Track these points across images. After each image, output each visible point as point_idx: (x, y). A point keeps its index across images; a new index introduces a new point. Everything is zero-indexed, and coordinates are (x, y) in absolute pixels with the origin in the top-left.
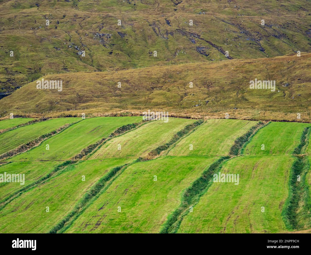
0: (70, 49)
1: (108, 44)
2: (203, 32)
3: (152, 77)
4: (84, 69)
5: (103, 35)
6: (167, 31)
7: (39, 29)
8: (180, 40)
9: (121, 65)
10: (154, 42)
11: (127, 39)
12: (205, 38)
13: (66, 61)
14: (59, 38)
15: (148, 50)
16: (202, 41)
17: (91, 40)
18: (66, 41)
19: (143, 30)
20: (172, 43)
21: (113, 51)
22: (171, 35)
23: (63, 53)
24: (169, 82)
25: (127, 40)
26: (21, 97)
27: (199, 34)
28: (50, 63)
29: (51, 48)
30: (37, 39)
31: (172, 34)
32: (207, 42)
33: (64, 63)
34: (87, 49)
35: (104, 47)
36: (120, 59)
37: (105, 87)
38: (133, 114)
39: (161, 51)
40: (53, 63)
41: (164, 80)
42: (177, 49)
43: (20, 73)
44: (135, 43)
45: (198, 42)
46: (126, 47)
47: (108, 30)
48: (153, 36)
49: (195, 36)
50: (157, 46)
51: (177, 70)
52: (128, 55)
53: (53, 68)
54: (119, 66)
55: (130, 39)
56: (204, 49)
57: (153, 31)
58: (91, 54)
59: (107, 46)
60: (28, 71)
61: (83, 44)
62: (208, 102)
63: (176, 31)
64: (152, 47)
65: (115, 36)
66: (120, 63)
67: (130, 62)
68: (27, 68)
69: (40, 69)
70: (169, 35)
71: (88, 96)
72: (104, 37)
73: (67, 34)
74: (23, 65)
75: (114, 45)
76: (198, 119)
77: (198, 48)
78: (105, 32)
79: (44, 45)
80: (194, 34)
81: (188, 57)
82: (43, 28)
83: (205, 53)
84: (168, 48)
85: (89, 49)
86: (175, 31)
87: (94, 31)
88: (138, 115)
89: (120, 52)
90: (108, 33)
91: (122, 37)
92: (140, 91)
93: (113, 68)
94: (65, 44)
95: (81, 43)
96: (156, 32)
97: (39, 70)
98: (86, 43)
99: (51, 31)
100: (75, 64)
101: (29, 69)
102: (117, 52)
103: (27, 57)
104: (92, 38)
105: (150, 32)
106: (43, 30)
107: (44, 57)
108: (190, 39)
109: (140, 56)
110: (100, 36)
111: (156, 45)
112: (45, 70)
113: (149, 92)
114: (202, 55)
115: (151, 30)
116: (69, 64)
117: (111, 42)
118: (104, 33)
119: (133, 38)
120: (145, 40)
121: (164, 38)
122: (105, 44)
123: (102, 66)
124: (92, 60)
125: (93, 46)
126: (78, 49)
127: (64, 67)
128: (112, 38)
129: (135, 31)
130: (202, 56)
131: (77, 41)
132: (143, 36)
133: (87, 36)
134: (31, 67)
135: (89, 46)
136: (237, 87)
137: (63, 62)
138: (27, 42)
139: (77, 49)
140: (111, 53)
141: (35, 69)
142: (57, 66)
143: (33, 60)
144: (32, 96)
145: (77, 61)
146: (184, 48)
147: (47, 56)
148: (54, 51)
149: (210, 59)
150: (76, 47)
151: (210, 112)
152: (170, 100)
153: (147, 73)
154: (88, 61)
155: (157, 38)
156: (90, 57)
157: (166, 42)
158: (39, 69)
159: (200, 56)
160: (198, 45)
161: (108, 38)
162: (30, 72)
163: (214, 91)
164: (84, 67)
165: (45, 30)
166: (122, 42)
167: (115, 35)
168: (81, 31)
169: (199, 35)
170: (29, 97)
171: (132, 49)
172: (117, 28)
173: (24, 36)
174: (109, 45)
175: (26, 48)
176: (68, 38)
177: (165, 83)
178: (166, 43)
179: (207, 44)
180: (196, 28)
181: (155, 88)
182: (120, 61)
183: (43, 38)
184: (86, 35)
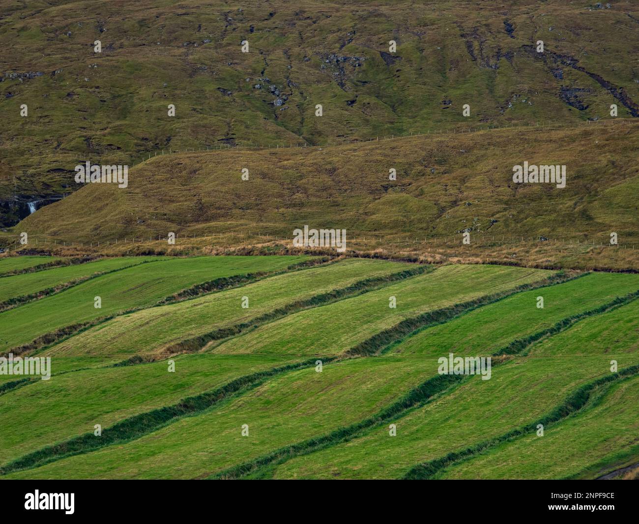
0: (257, 92)
1: (352, 81)
2: (586, 52)
3: (396, 161)
4: (274, 139)
5: (345, 59)
6: (499, 49)
7: (202, 46)
8: (526, 71)
9: (366, 130)
10: (464, 75)
11: (399, 68)
12: (589, 66)
13: (235, 121)
14: (239, 68)
15: (444, 94)
16: (580, 72)
17: (312, 71)
18: (255, 72)
19: (443, 48)
20: (505, 79)
21: (357, 99)
22: (507, 58)
23: (236, 102)
24: (433, 173)
25: (397, 71)
26: (78, 206)
27: (575, 58)
28: (197, 126)
29: (210, 91)
30: (183, 70)
31: (509, 56)
32: (592, 75)
33: (230, 127)
34: (297, 93)
35: (339, 88)
36: (368, 118)
37: (272, 184)
38: (288, 251)
39: (473, 98)
40: (204, 127)
41: (420, 168)
42: (513, 93)
43: (119, 148)
44: (416, 78)
45: (570, 77)
46: (392, 87)
47: (361, 48)
48: (463, 61)
49: (565, 60)
50: (467, 85)
51: (461, 145)
52: (393, 107)
53: (199, 137)
54: (361, 134)
55: (407, 68)
56: (578, 93)
57: (466, 50)
58: (303, 104)
59: (348, 84)
60: (137, 145)
61: (290, 81)
62: (496, 221)
63: (522, 49)
64: (454, 88)
65: (372, 63)
66: (367, 125)
67: (392, 123)
68: (137, 138)
69: (168, 140)
70: (503, 59)
71: (222, 206)
72: (346, 64)
73: (261, 57)
74: (130, 130)
75: (366, 82)
76: (434, 263)
77: (565, 90)
78: (351, 52)
79: (197, 82)
80: (565, 56)
81: (534, 113)
82: (211, 43)
83: (580, 102)
84: (491, 91)
85: (302, 93)
86: (517, 50)
87: (326, 51)
88: (299, 252)
89: (373, 100)
90: (357, 55)
91: (387, 64)
92: (353, 194)
93: (344, 139)
94: (248, 80)
95: (288, 78)
96: (471, 52)
97: (165, 143)
98: (298, 79)
99: (229, 49)
100: (256, 129)
101: (143, 139)
102: (368, 100)
103: (147, 111)
104: (317, 66)
105: (457, 52)
106: (210, 48)
107: (188, 112)
108: (552, 69)
109: (421, 110)
110: (338, 61)
111: (465, 83)
112: (179, 144)
113: (371, 197)
114: (571, 107)
115: (461, 47)
116: (243, 128)
117: (360, 75)
118: (348, 56)
119: (415, 65)
120: (442, 71)
121: (488, 66)
122: (343, 81)
123: (320, 134)
124: (303, 119)
125: (314, 86)
126: (277, 92)
127: (228, 134)
128: (364, 67)
129: (422, 50)
130: (570, 110)
131: (278, 74)
132: (438, 63)
133: (307, 61)
134: (147, 136)
135: (303, 86)
136: (585, 186)
137: (228, 124)
138: (157, 77)
139: (273, 92)
140: (353, 102)
141: (156, 139)
142: (210, 133)
143: (159, 119)
144: (99, 205)
145: (262, 121)
146: (530, 91)
147: (194, 110)
148: (217, 98)
149: (588, 117)
150: (272, 88)
151: (476, 248)
152: (413, 217)
153: (388, 152)
154: (292, 120)
155: (471, 67)
156: (298, 113)
157: (490, 77)
158: (165, 139)
159: (564, 109)
160: (566, 82)
161: (355, 66)
162: (142, 148)
163: (525, 197)
164: (274, 135)
165: (216, 48)
166: (387, 76)
167: (373, 59)
168: (296, 50)
169: (575, 60)
170: (91, 208)
171: (407, 93)
172: (382, 42)
173: (154, 63)
174: (354, 83)
175: (153, 90)
176: (260, 67)
177: (423, 175)
178: (491, 79)
179: (590, 81)
180: (572, 42)
181: (392, 187)
182: (367, 121)
183: (199, 66)
184: (305, 58)
